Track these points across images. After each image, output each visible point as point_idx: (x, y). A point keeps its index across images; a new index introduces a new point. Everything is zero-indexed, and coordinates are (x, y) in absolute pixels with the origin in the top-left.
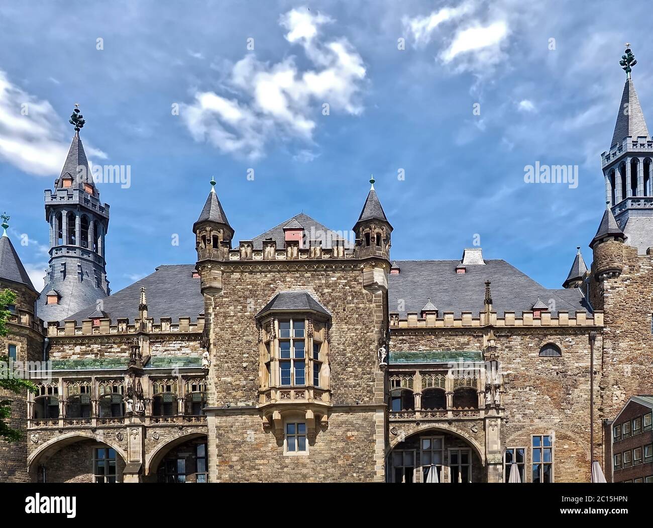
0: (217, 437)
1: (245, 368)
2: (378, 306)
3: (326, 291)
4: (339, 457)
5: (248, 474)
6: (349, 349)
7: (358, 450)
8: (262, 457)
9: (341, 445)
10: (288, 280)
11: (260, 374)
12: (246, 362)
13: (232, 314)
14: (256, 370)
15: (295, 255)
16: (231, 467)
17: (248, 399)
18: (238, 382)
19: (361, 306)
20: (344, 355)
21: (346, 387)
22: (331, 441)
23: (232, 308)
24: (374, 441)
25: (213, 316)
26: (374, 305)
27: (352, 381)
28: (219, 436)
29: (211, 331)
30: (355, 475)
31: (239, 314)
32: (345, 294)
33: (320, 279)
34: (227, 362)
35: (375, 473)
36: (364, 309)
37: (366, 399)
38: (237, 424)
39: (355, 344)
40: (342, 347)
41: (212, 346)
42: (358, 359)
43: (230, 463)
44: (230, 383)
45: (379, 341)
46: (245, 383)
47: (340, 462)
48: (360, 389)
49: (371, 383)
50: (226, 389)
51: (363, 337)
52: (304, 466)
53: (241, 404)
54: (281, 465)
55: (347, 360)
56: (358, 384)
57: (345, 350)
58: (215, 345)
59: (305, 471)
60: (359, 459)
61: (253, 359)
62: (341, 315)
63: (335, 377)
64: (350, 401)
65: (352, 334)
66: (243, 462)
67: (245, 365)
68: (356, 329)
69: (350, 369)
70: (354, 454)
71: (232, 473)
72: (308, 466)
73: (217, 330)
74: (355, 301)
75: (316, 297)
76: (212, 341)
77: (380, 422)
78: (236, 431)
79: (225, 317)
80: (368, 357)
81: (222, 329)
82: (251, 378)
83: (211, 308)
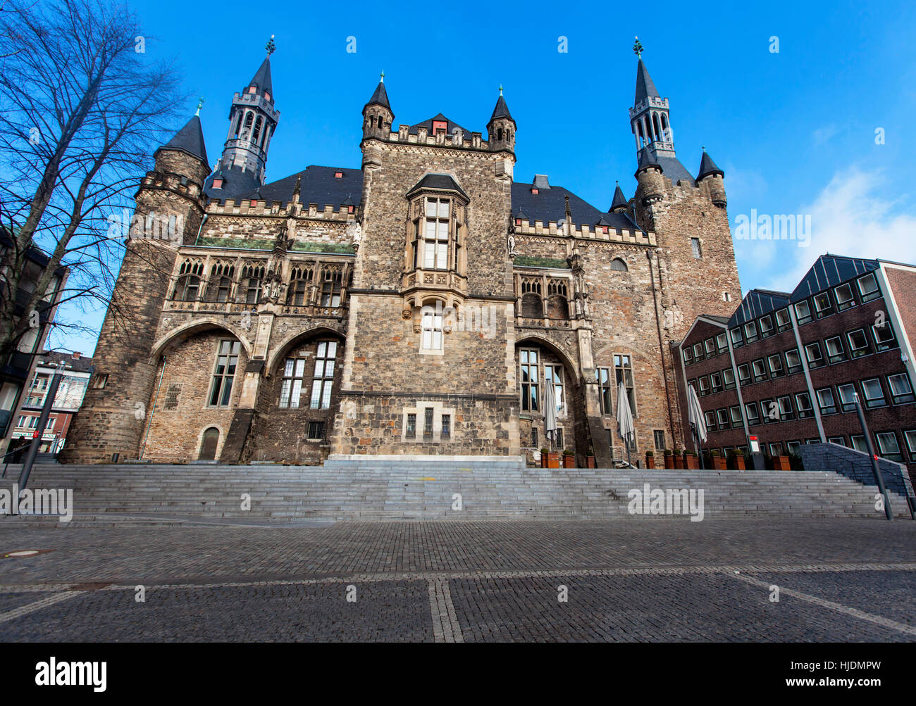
0: (357, 326)
1: (392, 247)
2: (507, 196)
3: (465, 176)
4: (473, 359)
5: (382, 375)
6: (483, 236)
7: (490, 352)
8: (398, 355)
9: (475, 344)
10: (435, 163)
11: (406, 254)
12: (394, 240)
13: (386, 190)
14: (402, 250)
15: (442, 141)
16: (366, 364)
17: (391, 282)
18: (384, 262)
19: (494, 194)
20: (479, 241)
21: (480, 275)
22: (466, 339)
23: (387, 184)
24: (505, 342)
25: (370, 191)
26: (503, 194)
27: (486, 270)
28: (359, 324)
29: (367, 205)
30: (487, 384)
31: (393, 191)
32: (480, 181)
33: (460, 165)
34: (376, 239)
35: (506, 383)
36: (496, 197)
37: (498, 291)
38: (378, 311)
39: (489, 230)
40: (477, 233)
41: (365, 221)
42: (491, 246)
43: (366, 361)
44: (377, 262)
45: (509, 229)
46: (390, 263)
47: (473, 366)
48: (492, 279)
49: (503, 274)
50: (372, 268)
51: (495, 224)
52: (439, 367)
53: (385, 288)
54: (416, 365)
55: (482, 247)
56: (491, 273)
57: (480, 236)
58: (368, 219)
59: (439, 376)
60: (491, 362)
61: (400, 239)
62: (478, 200)
63: (471, 263)
64: (484, 291)
65: (487, 221)
66: (379, 360)
67: (392, 243)
68: (490, 216)
69: (484, 257)
70: (487, 356)
71: (367, 374)
72: (442, 369)
73: (372, 205)
74: (489, 188)
75: (457, 180)
76: (365, 216)
77: (510, 319)
78: (376, 319)
79: (380, 193)
80: (499, 244)
81: (376, 205)
82: (396, 258)
83: (369, 182)
